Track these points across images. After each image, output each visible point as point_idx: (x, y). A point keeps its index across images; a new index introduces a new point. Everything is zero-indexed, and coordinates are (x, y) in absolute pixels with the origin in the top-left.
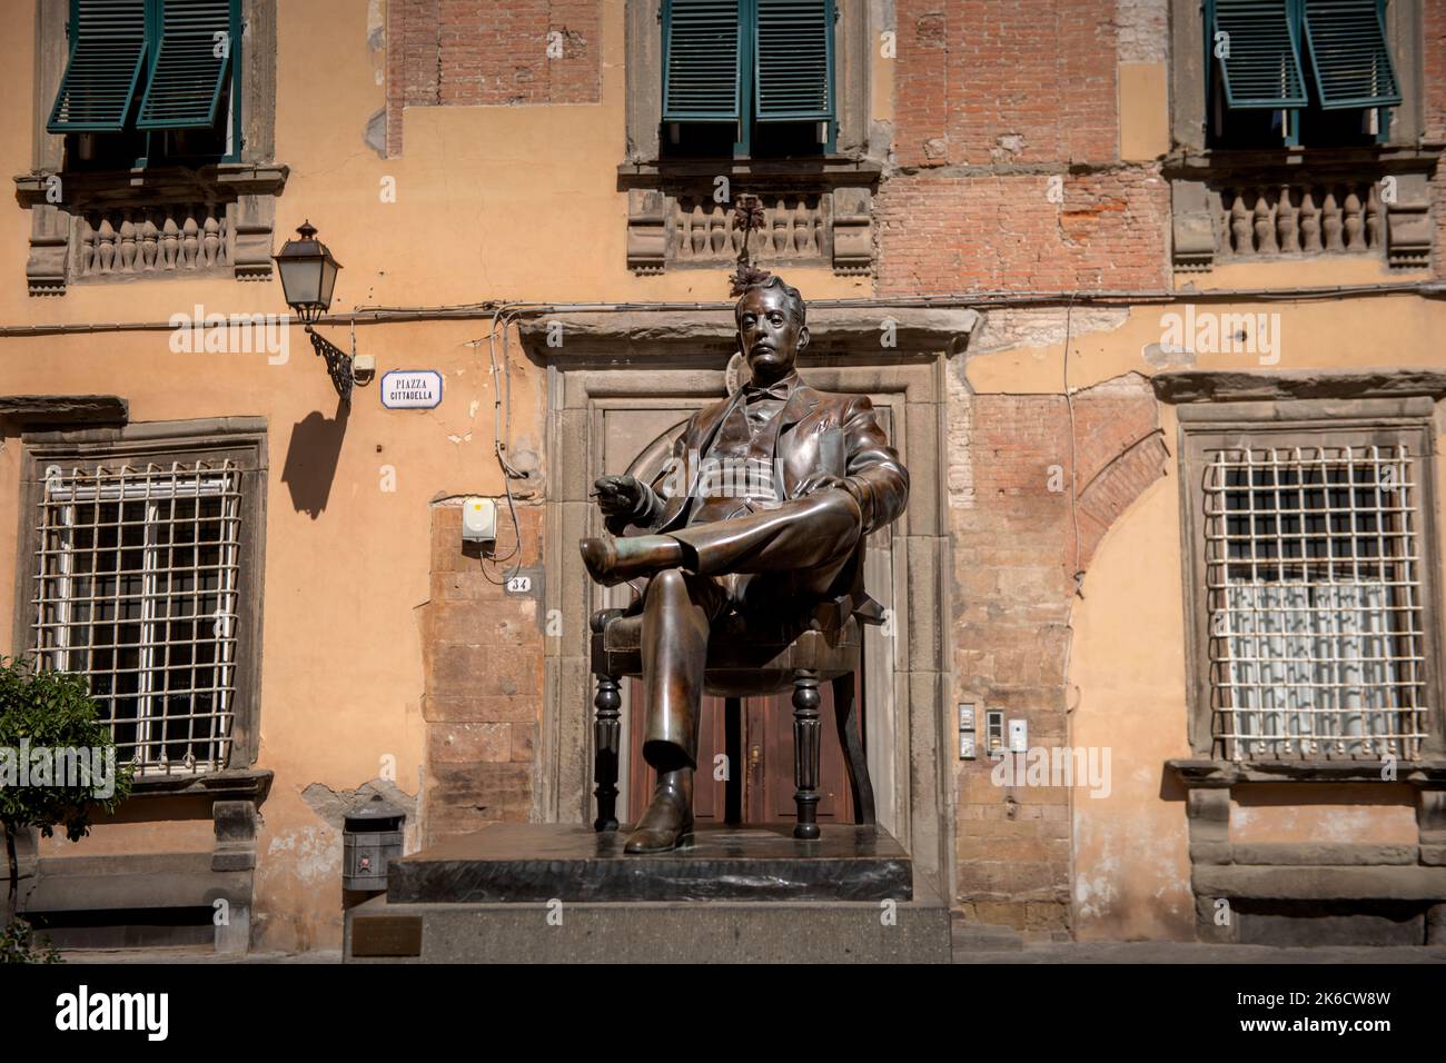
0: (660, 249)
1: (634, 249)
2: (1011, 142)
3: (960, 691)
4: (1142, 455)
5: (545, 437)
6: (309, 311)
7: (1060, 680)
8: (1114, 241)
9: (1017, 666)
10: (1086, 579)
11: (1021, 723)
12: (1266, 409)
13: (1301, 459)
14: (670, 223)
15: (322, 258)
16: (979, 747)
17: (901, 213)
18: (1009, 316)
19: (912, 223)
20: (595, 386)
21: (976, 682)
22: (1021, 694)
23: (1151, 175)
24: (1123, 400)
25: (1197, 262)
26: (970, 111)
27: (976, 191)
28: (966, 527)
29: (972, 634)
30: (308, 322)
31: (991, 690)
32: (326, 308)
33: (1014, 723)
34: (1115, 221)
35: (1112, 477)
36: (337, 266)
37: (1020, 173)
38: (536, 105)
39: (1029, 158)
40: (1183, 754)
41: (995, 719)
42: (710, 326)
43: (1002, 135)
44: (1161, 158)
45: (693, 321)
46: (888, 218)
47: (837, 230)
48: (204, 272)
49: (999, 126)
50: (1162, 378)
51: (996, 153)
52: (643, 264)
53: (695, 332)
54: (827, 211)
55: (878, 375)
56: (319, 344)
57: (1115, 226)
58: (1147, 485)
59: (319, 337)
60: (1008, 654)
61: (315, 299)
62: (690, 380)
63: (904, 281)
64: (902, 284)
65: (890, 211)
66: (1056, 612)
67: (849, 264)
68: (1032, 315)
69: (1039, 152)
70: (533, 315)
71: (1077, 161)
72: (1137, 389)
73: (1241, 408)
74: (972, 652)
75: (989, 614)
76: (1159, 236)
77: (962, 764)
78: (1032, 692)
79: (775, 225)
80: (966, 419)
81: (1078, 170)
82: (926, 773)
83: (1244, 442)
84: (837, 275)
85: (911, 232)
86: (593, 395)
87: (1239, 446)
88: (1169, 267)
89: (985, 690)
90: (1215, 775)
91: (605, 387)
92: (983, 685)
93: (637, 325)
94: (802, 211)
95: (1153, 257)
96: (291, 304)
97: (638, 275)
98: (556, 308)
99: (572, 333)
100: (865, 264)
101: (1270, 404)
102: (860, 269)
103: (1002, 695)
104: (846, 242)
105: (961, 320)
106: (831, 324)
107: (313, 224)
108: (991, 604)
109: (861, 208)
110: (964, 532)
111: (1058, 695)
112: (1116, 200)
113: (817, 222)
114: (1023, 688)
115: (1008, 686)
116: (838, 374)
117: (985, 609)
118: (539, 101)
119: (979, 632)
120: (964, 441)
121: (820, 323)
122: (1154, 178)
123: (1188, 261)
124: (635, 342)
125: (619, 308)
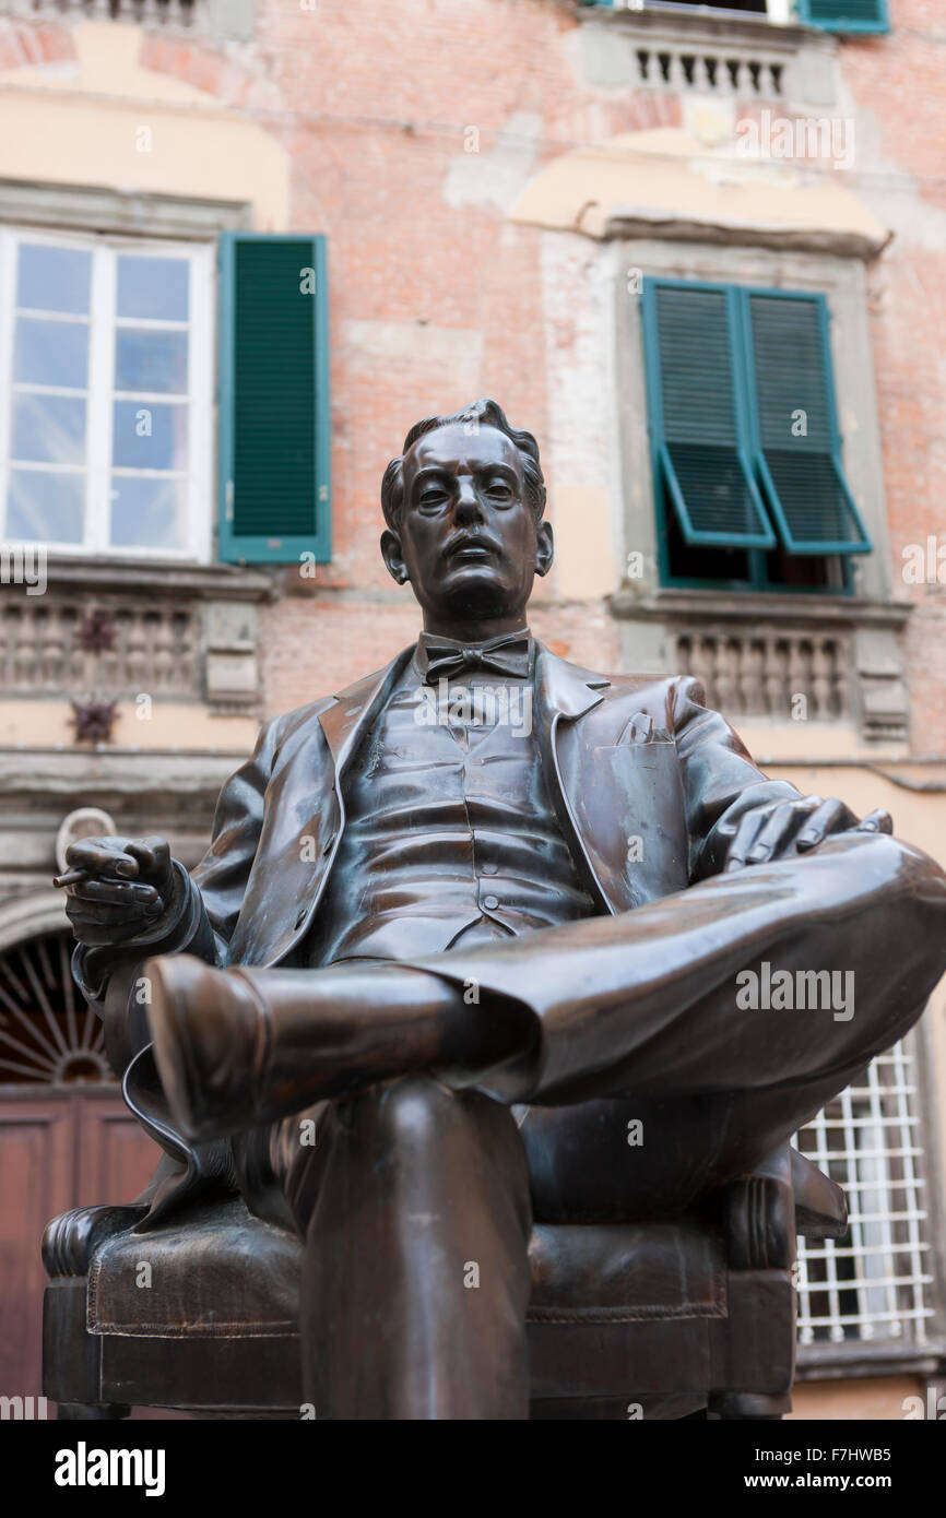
17: (295, 642)
23: (596, 617)
44: (608, 598)
45: (17, 768)
47: (213, 661)
53: (19, 784)
54: (199, 635)
65: (281, 639)
67: (229, 704)
79: (131, 648)
84: (213, 717)
94: (165, 634)
100: (247, 704)
102: (242, 711)
104: (223, 675)
106: (206, 779)
109: (244, 634)
112: (557, 643)
113: (185, 648)
121: (188, 779)
122: (600, 621)
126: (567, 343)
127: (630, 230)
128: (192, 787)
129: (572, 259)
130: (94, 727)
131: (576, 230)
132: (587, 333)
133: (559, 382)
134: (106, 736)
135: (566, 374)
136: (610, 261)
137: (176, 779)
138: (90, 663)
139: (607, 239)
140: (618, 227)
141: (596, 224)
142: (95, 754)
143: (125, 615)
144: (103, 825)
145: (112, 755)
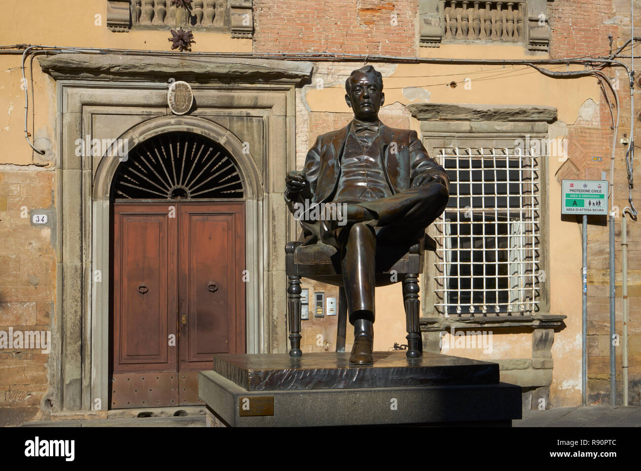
0: (127, 17)
1: (111, 16)
5: (56, 129)
8: (388, 27)
11: (334, 299)
12: (466, 126)
13: (484, 155)
14: (133, 1)
16: (310, 313)
17: (269, 3)
18: (330, 67)
19: (277, 10)
20: (87, 99)
24: (391, 118)
25: (431, 41)
33: (329, 299)
34: (389, 16)
41: (319, 297)
42: (159, 65)
45: (148, 62)
46: (262, 5)
47: (233, 11)
50: (413, 106)
52: (116, 26)
53: (149, 69)
54: (227, 0)
55: (256, 98)
57: (388, 18)
62: (145, 97)
63: (271, 44)
64: (270, 45)
65: (264, 2)
67: (240, 32)
68: (342, 68)
70: (51, 54)
72: (397, 111)
73: (454, 125)
76: (412, 26)
79: (196, 6)
80: (306, 126)
82: (280, 328)
83: (454, 144)
84: (233, 38)
85: (277, 16)
86: (84, 104)
87: (451, 146)
88: (417, 42)
90: (436, 325)
91: (93, 100)
93: (114, 63)
95: (410, 38)
97: (114, 31)
98: (63, 51)
99: (74, 66)
100: (248, 32)
101: (467, 123)
102: (246, 36)
104: (238, 19)
105: (305, 68)
106: (231, 67)
109: (247, 0)
112: (389, 4)
113: (220, 6)
116: (233, 97)
120: (304, 138)
121: (224, 67)
123: (427, 41)
124: (114, 74)
125: (104, 52)
128: (225, 71)
130: (181, 42)
134: (187, 47)
137: (218, 67)
138: (178, 12)
142: (182, 56)
144: (188, 88)
145: (189, 55)
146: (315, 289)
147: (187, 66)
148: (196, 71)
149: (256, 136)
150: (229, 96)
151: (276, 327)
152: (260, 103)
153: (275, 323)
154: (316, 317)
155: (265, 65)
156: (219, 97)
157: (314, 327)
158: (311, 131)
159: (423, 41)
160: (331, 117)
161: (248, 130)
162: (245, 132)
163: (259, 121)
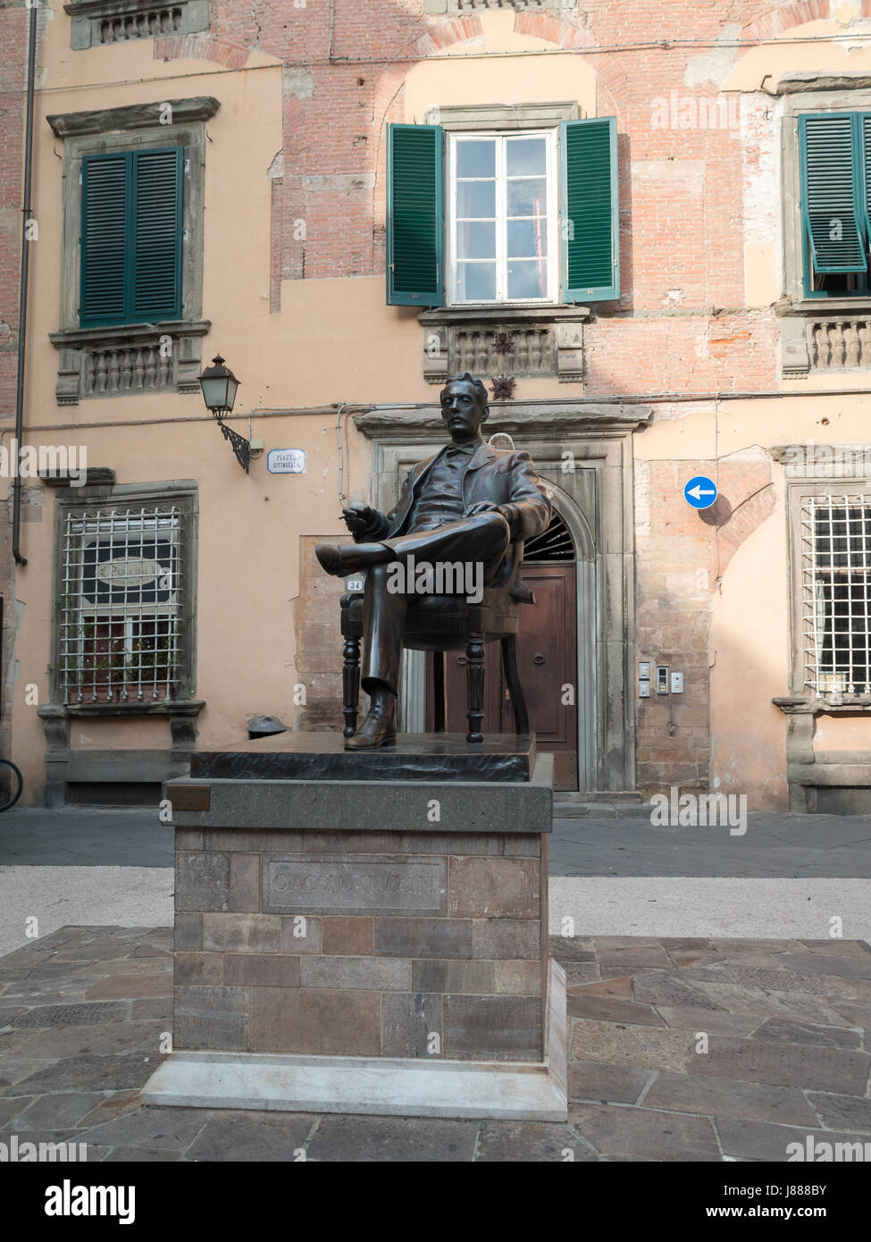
0: (445, 368)
1: (427, 368)
2: (675, 295)
3: (640, 655)
4: (761, 499)
5: (371, 491)
6: (220, 410)
7: (705, 646)
8: (743, 359)
9: (677, 637)
10: (722, 580)
11: (680, 675)
13: (863, 502)
14: (452, 350)
15: (229, 378)
16: (652, 690)
17: (602, 341)
18: (673, 409)
19: (609, 348)
20: (403, 457)
21: (651, 648)
22: (680, 656)
23: (767, 316)
24: (748, 464)
25: (797, 372)
26: (647, 274)
27: (652, 326)
28: (645, 548)
29: (648, 617)
30: (220, 419)
31: (660, 653)
32: (231, 410)
33: (674, 675)
34: (744, 346)
35: (740, 515)
36: (237, 383)
37: (682, 315)
38: (365, 277)
39: (686, 305)
40: (785, 694)
41: (662, 672)
43: (670, 290)
44: (774, 305)
46: (594, 345)
47: (560, 353)
48: (159, 390)
49: (667, 284)
50: (774, 448)
51: (665, 302)
52: (434, 378)
54: (552, 341)
55: (587, 448)
56: (227, 432)
57: (743, 349)
58: (764, 520)
59: (227, 428)
60: (670, 630)
61: (224, 404)
63: (604, 386)
64: (603, 388)
65: (596, 340)
66: (703, 603)
67: (568, 376)
68: (689, 407)
69: (694, 301)
70: (365, 411)
71: (718, 307)
72: (756, 456)
74: (648, 629)
75: (659, 604)
76: (773, 356)
77: (639, 702)
78: (687, 655)
79: (520, 350)
80: (645, 476)
81: (717, 313)
82: (617, 707)
83: (826, 491)
84: (561, 383)
85: (609, 354)
86: (401, 463)
87: (823, 494)
88: (779, 374)
89: (656, 654)
90: (803, 707)
91: (410, 458)
92: (655, 651)
93: (430, 417)
94: (535, 341)
95: (770, 369)
96: (209, 408)
97: (431, 384)
98: (377, 407)
99: (387, 423)
100: (577, 375)
102: (575, 379)
103: (667, 657)
104: (566, 361)
105: (642, 412)
106: (556, 415)
107: (223, 357)
108: (661, 598)
109: (575, 339)
110: (644, 551)
111: (703, 656)
112: (744, 332)
113: (546, 348)
114: (680, 652)
115: (671, 651)
117: (657, 601)
118: (367, 274)
119: (652, 616)
120: (644, 492)
121: (548, 415)
122: (769, 318)
123: (792, 372)
124: (428, 428)
125: (418, 407)
126: (754, 160)
127: (792, 87)
128: (550, 419)
129: (759, 110)
130: (503, 391)
131: (763, 90)
132: (766, 153)
133: (749, 184)
134: (509, 396)
135: (752, 179)
136: (780, 108)
137: (541, 415)
138: (500, 359)
139: (779, 95)
140: (785, 86)
141: (772, 86)
142: (504, 405)
143: (516, 333)
144: (508, 440)
145: (511, 405)
146: (657, 663)
147: (508, 416)
148: (518, 421)
149: (587, 490)
150: (556, 447)
151: (611, 705)
152: (591, 453)
153: (610, 700)
154: (659, 694)
155: (594, 410)
156: (544, 449)
157: (657, 706)
158: (651, 483)
159: (786, 372)
160: (675, 466)
161: (577, 484)
162: (575, 486)
163: (590, 473)
